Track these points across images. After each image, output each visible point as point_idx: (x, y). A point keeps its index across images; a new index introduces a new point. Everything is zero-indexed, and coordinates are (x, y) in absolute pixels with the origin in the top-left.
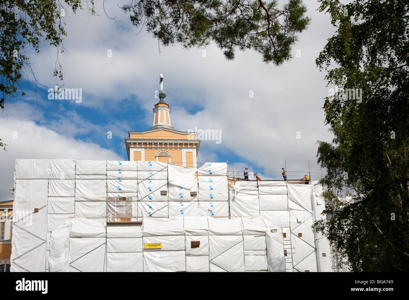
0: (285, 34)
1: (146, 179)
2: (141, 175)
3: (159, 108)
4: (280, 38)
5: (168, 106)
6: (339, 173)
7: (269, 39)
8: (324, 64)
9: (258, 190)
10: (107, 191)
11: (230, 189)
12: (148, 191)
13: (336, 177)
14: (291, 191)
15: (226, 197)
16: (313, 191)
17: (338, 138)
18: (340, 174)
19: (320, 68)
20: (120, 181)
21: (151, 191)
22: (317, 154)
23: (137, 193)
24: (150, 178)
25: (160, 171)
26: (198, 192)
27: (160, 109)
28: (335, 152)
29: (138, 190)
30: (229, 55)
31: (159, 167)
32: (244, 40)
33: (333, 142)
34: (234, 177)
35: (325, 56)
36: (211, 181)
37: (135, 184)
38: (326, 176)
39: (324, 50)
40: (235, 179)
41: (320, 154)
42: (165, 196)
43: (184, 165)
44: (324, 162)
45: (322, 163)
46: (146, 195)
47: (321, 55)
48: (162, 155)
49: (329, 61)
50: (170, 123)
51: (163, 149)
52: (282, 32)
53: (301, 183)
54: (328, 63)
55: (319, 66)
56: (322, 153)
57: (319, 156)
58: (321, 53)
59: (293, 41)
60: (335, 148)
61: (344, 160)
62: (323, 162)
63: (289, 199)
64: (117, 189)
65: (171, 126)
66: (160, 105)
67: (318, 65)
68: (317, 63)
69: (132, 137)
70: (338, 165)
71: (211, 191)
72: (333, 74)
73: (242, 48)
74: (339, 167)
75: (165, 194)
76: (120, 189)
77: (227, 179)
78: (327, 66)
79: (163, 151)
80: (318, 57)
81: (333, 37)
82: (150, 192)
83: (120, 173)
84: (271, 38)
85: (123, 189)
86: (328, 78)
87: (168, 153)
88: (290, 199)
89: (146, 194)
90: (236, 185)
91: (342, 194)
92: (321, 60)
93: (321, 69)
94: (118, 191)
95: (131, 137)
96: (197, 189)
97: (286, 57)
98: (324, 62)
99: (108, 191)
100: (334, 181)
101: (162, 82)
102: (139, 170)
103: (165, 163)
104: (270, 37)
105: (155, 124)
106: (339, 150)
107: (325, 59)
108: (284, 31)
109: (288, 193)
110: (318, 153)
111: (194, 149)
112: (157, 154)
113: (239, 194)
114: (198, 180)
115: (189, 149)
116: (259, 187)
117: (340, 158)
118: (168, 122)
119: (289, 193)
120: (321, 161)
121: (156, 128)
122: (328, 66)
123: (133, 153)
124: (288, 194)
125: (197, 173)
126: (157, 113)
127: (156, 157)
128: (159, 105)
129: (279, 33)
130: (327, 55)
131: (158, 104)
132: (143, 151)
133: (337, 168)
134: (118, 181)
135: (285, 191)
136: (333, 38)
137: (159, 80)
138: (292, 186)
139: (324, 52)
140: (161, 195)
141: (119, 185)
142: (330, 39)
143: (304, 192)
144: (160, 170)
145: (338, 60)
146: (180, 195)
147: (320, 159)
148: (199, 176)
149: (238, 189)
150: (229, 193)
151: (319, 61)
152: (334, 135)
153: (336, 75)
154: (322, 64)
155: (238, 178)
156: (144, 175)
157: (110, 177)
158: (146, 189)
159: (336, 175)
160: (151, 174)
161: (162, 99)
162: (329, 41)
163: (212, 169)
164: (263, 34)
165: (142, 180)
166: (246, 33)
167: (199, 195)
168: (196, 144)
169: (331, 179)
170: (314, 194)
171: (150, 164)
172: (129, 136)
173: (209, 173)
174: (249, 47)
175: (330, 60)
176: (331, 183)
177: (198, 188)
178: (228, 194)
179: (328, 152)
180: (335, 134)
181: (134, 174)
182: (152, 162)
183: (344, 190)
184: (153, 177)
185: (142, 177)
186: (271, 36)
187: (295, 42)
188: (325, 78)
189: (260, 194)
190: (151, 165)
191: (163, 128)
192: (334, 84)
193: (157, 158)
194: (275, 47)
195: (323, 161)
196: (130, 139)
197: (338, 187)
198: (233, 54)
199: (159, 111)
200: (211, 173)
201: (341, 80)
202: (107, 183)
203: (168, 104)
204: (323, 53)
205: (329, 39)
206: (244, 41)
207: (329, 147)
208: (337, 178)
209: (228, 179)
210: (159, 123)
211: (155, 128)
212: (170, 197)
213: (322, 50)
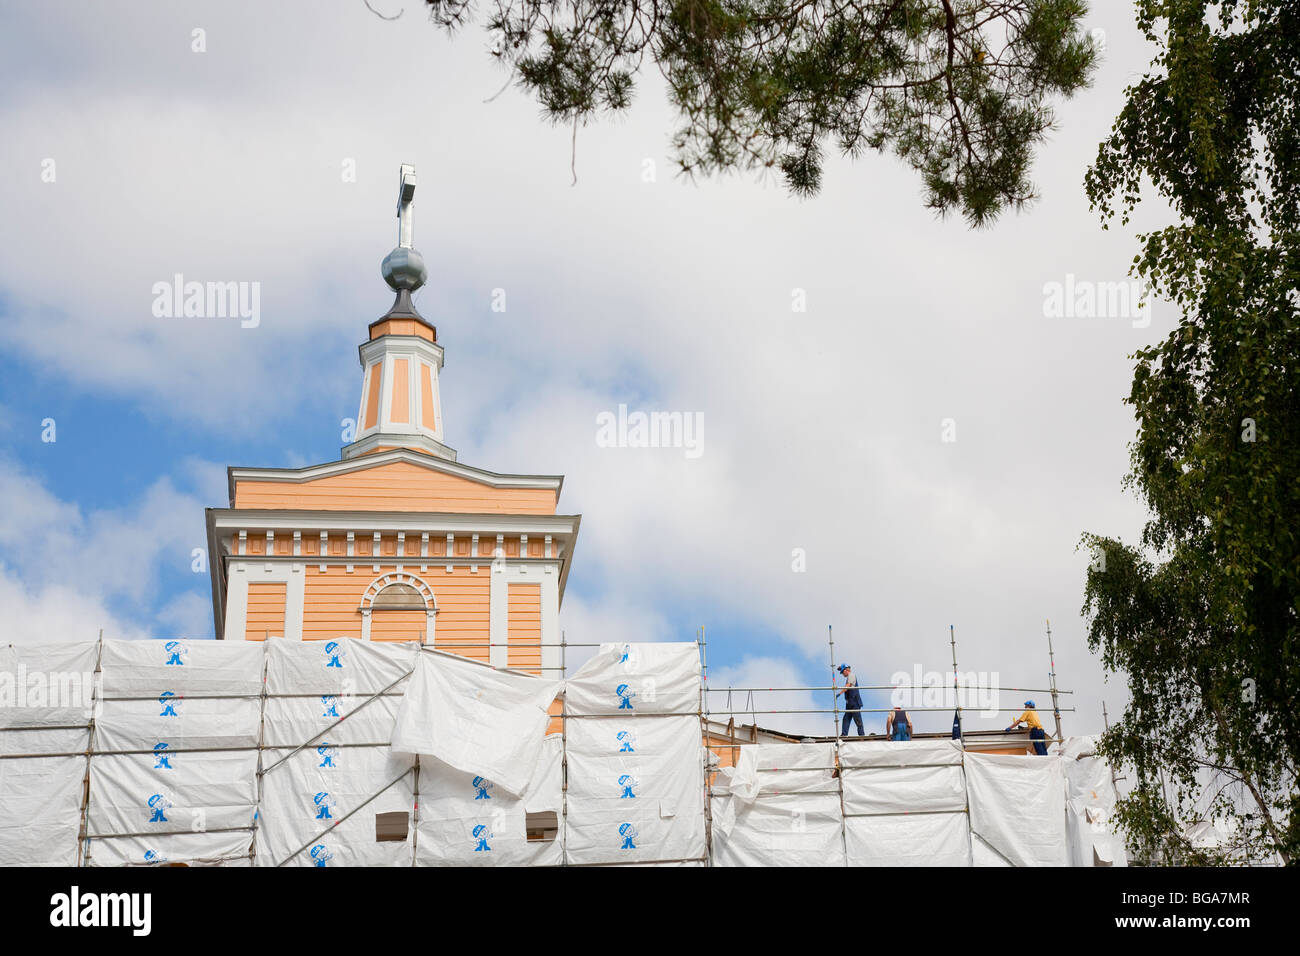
0: (1008, 96)
1: (306, 746)
2: (279, 723)
3: (388, 342)
4: (991, 109)
5: (431, 333)
6: (1178, 698)
7: (948, 111)
8: (1117, 199)
9: (840, 792)
10: (83, 828)
11: (715, 789)
12: (313, 815)
13: (1166, 719)
14: (984, 794)
15: (696, 835)
16: (1071, 794)
17: (1162, 521)
18: (1184, 705)
19: (1102, 213)
20: (165, 762)
21: (329, 816)
22: (1084, 603)
23: (249, 835)
24: (326, 739)
25: (381, 694)
26: (565, 814)
27: (395, 349)
28: (1154, 592)
29: (257, 815)
30: (802, 174)
31: (377, 673)
32: (859, 110)
33: (1146, 541)
34: (732, 720)
35: (1121, 162)
36: (627, 749)
37: (243, 778)
38: (1128, 715)
39: (1113, 134)
40: (737, 735)
41: (1095, 600)
42: (397, 844)
43: (500, 657)
44: (1115, 642)
45: (1109, 648)
46: (300, 847)
47: (1102, 157)
48: (391, 601)
49: (1133, 185)
50: (438, 423)
51: (400, 570)
52: (997, 86)
53: (1022, 751)
54: (1129, 194)
55: (1099, 203)
56: (1103, 593)
57: (1095, 611)
58: (1102, 146)
59: (1039, 129)
60: (1154, 572)
61: (1194, 631)
62: (1111, 641)
63: (973, 835)
64: (144, 814)
65: (439, 438)
66: (394, 327)
67: (1096, 199)
68: (1091, 190)
69: (247, 497)
70: (1171, 657)
71: (630, 805)
72: (1159, 249)
73: (850, 145)
74: (1178, 668)
75: (399, 831)
76: (159, 816)
77: (699, 735)
78: (1127, 206)
79: (400, 580)
80: (1094, 164)
81: (1143, 82)
82: (320, 827)
83: (169, 711)
84: (957, 109)
85: (176, 809)
86: (1142, 270)
87: (420, 589)
88: (979, 837)
89: (298, 833)
90: (740, 763)
91: (1200, 808)
92: (1104, 179)
93: (1107, 220)
94: (147, 826)
95: (238, 498)
96: (561, 795)
97: (1013, 191)
98: (1115, 186)
99: (91, 831)
100: (1163, 742)
101: (410, 206)
102: (270, 692)
103: (409, 648)
104: (953, 102)
105: (368, 426)
106: (1172, 584)
107: (1120, 176)
108: (1006, 83)
109: (968, 806)
110: (1089, 593)
111: (549, 568)
112: (369, 597)
113: (753, 815)
114: (564, 740)
115: (524, 568)
116: (843, 774)
117: (1175, 621)
118: (428, 421)
119: (975, 804)
120: (1103, 638)
121: (369, 451)
122: (1132, 208)
123: (246, 589)
124: (967, 812)
125: (562, 701)
126: (378, 368)
127: (359, 612)
128: (392, 324)
129: (987, 91)
130: (1126, 157)
131: (385, 320)
132: (295, 577)
133: (1170, 671)
134: (152, 760)
135: (956, 795)
136: (1146, 87)
137: (396, 195)
138: (985, 764)
139: (1115, 143)
140: (380, 838)
141: (158, 787)
142: (1134, 90)
143: (1038, 800)
144: (380, 689)
145: (1169, 185)
146: (476, 832)
147: (1097, 624)
148: (568, 721)
149: (748, 787)
150: (707, 810)
151: (1098, 181)
152: (1148, 507)
153: (1171, 256)
154: (1109, 197)
155: (752, 725)
156: (298, 722)
157: (107, 743)
158: (301, 805)
159: (1169, 708)
160: (333, 711)
161: (404, 293)
162: (1129, 97)
163: (633, 677)
164: (928, 91)
165: (285, 752)
166: (864, 82)
167: (569, 829)
168: (557, 540)
169: (1147, 731)
170: (1078, 807)
171: (334, 653)
172: (232, 495)
173: (617, 702)
174: (877, 143)
175: (1138, 179)
176: (1150, 750)
177: (565, 790)
178: (703, 820)
179: (1126, 591)
180: (1151, 502)
181: (241, 719)
182: (345, 643)
183: (1204, 786)
184: (344, 734)
185: (285, 738)
186: (958, 101)
187: (1046, 132)
188: (1133, 268)
189: (847, 813)
190: (335, 662)
191: (404, 450)
192: (1165, 295)
193: (367, 620)
194: (973, 146)
195: (1110, 638)
196: (232, 511)
197: (1180, 769)
198: (815, 171)
199: (390, 360)
200: (626, 703)
201: (1192, 281)
202: (87, 782)
203: (434, 324)
204: (1111, 150)
205: (1129, 88)
206: (858, 117)
207: (1131, 565)
208: (1172, 722)
209: (706, 735)
210: (386, 425)
211: (364, 449)
212: (422, 848)
213: (1107, 134)
